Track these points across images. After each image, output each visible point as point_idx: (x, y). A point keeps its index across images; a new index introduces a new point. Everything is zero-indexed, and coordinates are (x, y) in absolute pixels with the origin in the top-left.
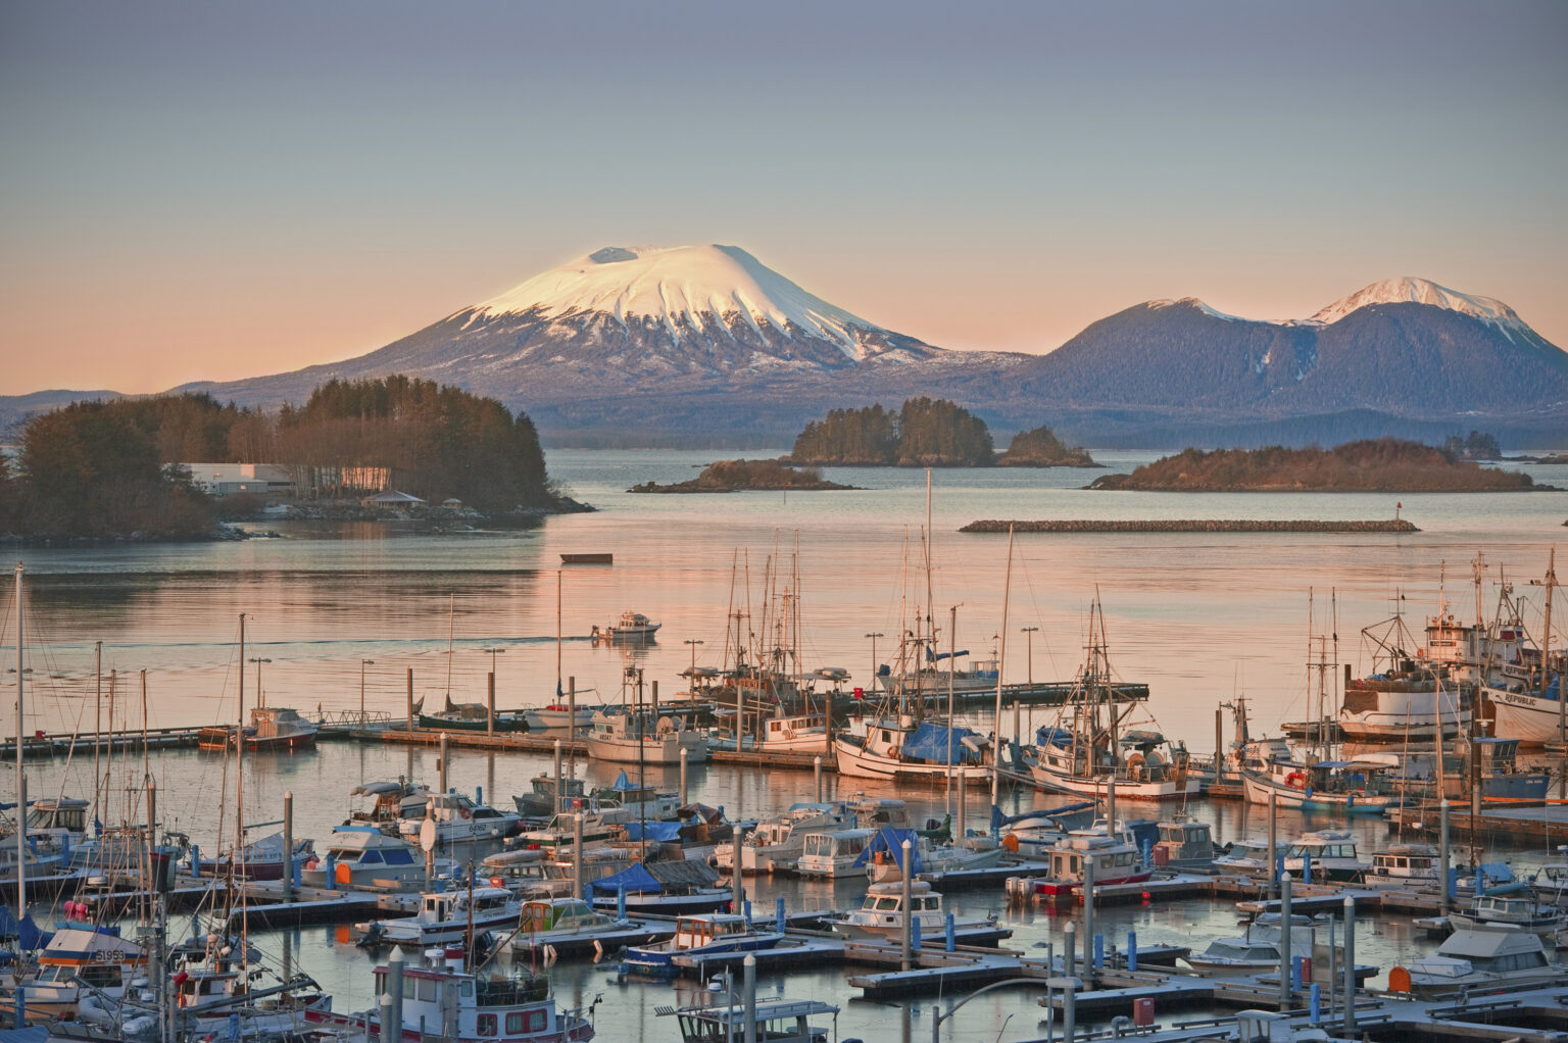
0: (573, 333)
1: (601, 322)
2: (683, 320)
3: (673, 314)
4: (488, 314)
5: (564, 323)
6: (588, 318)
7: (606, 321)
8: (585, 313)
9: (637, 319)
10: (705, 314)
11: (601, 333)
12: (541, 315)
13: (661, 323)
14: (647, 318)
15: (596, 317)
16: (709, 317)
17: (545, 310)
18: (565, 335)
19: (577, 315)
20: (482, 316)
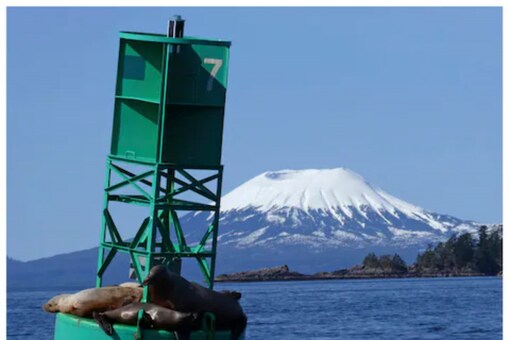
0: (283, 220)
1: (296, 213)
2: (340, 211)
3: (333, 208)
5: (275, 214)
7: (299, 212)
8: (285, 208)
10: (350, 207)
11: (299, 219)
12: (257, 210)
13: (328, 212)
15: (292, 210)
16: (352, 208)
17: (258, 207)
18: (279, 221)
19: (281, 210)
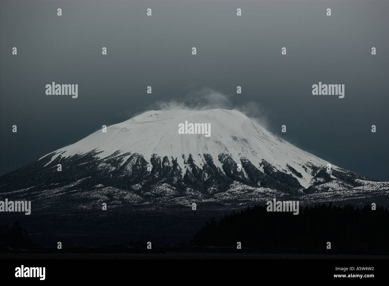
0: (114, 169)
1: (134, 161)
2: (190, 160)
3: (184, 156)
4: (63, 156)
5: (107, 162)
6: (125, 159)
7: (138, 161)
8: (125, 155)
9: (159, 159)
11: (133, 168)
12: (96, 156)
13: (174, 162)
14: (165, 159)
15: (131, 158)
16: (207, 159)
17: (99, 153)
18: (108, 169)
19: (118, 157)
20: (59, 157)
